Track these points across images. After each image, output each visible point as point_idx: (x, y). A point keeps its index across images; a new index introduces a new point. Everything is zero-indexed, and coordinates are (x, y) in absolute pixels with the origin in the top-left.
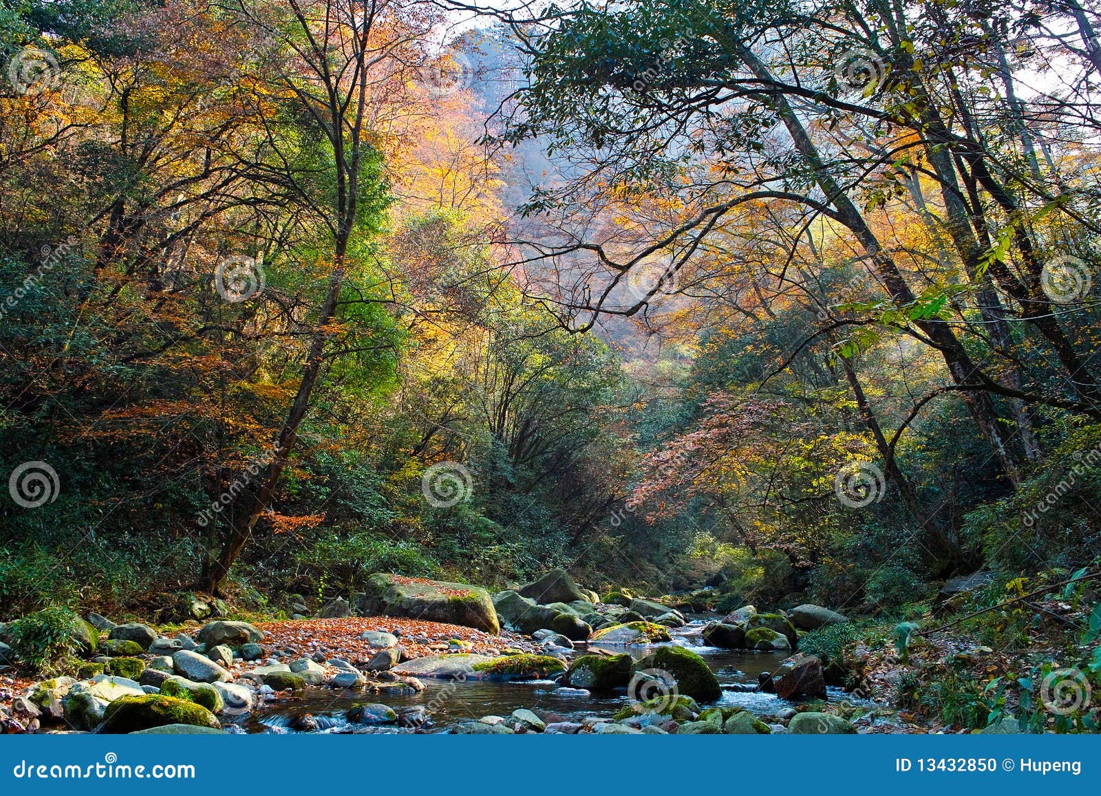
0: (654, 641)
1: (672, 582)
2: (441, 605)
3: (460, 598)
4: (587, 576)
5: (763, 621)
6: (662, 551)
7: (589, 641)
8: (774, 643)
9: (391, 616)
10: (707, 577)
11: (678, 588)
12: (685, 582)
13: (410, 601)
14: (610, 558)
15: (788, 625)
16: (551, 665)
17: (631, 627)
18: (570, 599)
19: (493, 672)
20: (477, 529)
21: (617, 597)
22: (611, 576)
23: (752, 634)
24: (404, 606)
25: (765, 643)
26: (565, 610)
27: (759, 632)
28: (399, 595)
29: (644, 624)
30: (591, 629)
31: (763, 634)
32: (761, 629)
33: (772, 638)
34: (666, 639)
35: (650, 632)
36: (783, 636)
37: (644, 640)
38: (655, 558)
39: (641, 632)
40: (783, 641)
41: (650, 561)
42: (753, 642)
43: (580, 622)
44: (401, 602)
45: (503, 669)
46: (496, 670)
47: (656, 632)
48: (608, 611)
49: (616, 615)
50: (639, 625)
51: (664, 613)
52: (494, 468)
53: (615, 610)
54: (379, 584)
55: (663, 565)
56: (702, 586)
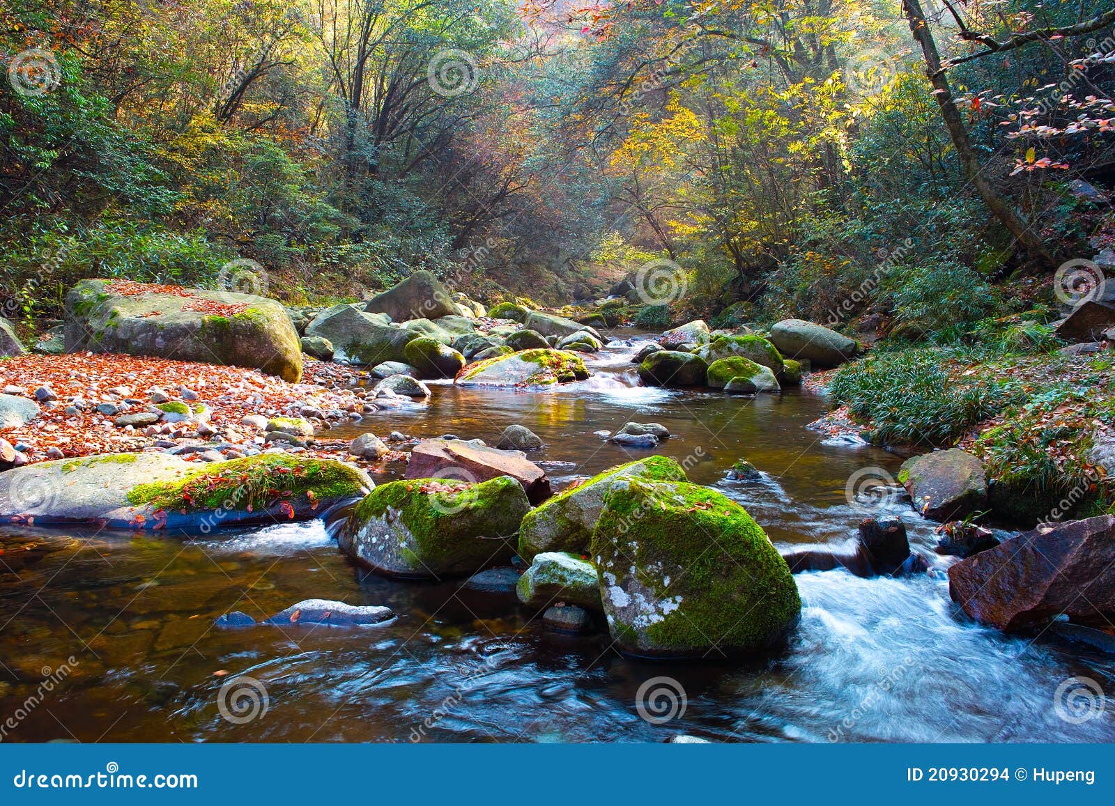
0: (564, 380)
1: (572, 291)
2: (188, 330)
3: (226, 318)
4: (476, 285)
5: (734, 346)
6: (562, 257)
7: (459, 381)
8: (755, 381)
9: (99, 352)
10: (611, 286)
11: (579, 297)
12: (587, 291)
13: (131, 326)
14: (504, 264)
15: (773, 352)
16: (329, 482)
17: (526, 358)
18: (439, 314)
19: (174, 508)
20: (313, 219)
21: (509, 308)
22: (505, 285)
23: (719, 367)
24: (121, 336)
25: (743, 381)
26: (429, 330)
27: (730, 364)
28: (114, 315)
29: (548, 353)
30: (464, 361)
31: (736, 368)
32: (731, 359)
33: (751, 374)
34: (582, 376)
35: (556, 365)
36: (767, 370)
37: (546, 379)
38: (553, 265)
39: (542, 365)
40: (769, 378)
41: (549, 268)
42: (721, 380)
43: (447, 351)
44: (116, 327)
45: (202, 500)
46: (186, 500)
47: (566, 365)
48: (495, 329)
49: (506, 335)
50: (539, 355)
51: (573, 331)
52: (350, 147)
53: (506, 328)
54: (86, 296)
55: (563, 273)
56: (605, 295)
